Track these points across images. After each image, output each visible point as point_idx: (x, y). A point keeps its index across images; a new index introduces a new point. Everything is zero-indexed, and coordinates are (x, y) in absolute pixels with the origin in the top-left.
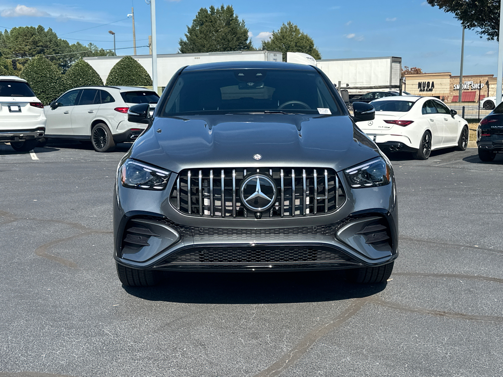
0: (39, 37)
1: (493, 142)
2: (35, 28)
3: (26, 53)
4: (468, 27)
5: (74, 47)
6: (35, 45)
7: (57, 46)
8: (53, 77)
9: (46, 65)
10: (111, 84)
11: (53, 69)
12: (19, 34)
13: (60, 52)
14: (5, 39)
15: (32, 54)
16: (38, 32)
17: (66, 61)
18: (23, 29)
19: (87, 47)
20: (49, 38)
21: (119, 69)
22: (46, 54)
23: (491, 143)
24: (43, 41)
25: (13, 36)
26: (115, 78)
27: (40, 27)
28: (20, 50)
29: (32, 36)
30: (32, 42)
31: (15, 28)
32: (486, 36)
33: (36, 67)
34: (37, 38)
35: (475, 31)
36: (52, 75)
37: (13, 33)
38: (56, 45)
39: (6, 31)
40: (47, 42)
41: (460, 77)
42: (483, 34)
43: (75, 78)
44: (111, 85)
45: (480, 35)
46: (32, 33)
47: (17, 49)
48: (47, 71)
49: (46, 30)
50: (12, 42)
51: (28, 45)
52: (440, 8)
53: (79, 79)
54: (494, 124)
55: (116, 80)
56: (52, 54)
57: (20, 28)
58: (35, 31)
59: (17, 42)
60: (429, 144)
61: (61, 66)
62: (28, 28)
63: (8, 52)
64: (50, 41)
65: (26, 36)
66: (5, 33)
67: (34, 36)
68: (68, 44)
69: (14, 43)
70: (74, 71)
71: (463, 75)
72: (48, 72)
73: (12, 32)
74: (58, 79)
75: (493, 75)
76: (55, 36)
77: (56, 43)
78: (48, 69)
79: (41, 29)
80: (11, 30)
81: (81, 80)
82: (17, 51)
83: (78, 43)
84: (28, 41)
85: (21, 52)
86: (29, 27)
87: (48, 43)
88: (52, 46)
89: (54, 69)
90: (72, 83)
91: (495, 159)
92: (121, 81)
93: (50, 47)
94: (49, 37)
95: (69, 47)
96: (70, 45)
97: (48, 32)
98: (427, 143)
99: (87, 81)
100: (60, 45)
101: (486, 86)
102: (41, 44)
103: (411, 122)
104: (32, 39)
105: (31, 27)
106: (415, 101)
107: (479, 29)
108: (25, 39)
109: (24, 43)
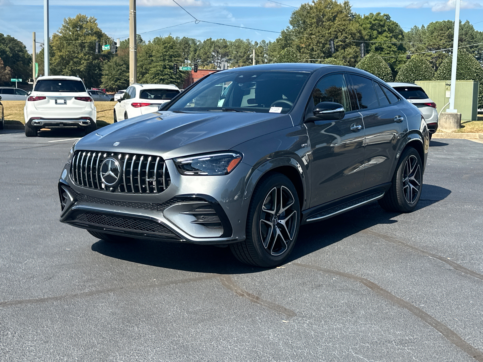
3: (440, 47)
6: (450, 39)
7: (473, 38)
8: (381, 73)
9: (376, 63)
10: (438, 78)
11: (382, 66)
12: (435, 28)
14: (421, 34)
18: (440, 23)
20: (465, 31)
21: (448, 63)
25: (429, 31)
26: (443, 72)
28: (434, 45)
29: (448, 30)
30: (448, 36)
31: (432, 23)
33: (367, 64)
36: (380, 72)
38: (471, 38)
39: (423, 26)
40: (462, 35)
43: (407, 73)
44: (438, 80)
46: (449, 27)
47: (432, 43)
48: (376, 67)
50: (428, 37)
51: (443, 39)
53: (411, 74)
55: (444, 75)
57: (437, 22)
58: (452, 25)
59: (432, 37)
62: (445, 22)
63: (423, 48)
65: (442, 30)
66: (421, 28)
67: (450, 30)
69: (430, 38)
70: (407, 67)
72: (376, 69)
73: (428, 27)
74: (385, 75)
76: (472, 28)
77: (472, 35)
78: (377, 66)
80: (428, 26)
81: (412, 75)
84: (443, 35)
86: (446, 21)
87: (464, 36)
88: (467, 39)
89: (384, 66)
90: (404, 79)
92: (448, 75)
93: (465, 40)
94: (465, 29)
97: (464, 25)
99: (418, 76)
100: (476, 37)
104: (447, 32)
105: (448, 21)
108: (441, 33)
109: (439, 37)
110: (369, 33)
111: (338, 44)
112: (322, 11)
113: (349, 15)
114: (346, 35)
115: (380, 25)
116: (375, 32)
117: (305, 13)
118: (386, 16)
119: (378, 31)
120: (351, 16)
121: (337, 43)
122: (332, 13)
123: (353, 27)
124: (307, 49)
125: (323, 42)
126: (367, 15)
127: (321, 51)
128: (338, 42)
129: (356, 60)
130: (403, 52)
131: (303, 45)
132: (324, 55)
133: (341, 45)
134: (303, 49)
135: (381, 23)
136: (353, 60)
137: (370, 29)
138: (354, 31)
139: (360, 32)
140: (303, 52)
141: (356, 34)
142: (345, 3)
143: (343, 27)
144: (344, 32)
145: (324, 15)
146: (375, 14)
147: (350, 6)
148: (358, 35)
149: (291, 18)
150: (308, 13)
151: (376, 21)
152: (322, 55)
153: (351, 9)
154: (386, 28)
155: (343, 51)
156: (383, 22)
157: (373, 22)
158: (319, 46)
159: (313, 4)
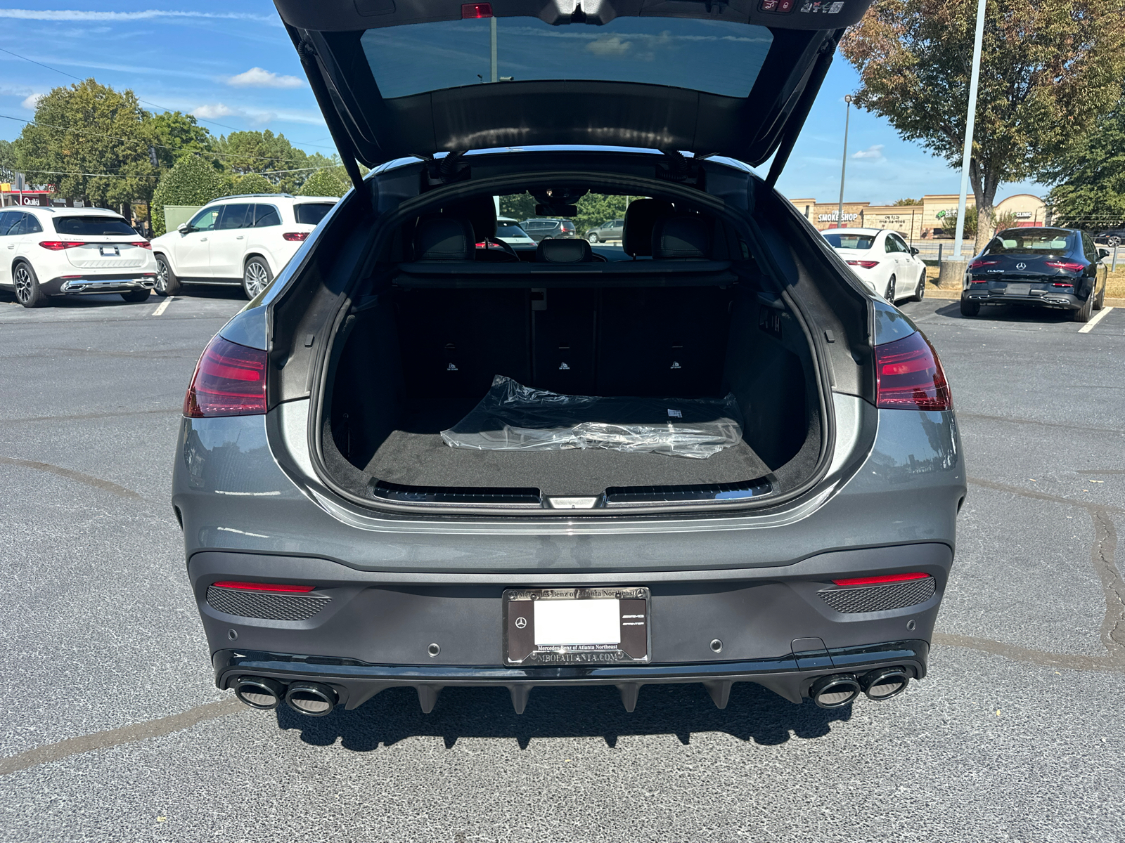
0: (268, 146)
1: (990, 291)
2: (261, 134)
4: (908, 139)
5: (313, 159)
6: (262, 156)
7: (291, 157)
12: (240, 141)
13: (295, 166)
14: (222, 148)
15: (258, 168)
16: (266, 139)
17: (302, 178)
18: (246, 135)
19: (330, 158)
20: (280, 147)
22: (276, 169)
23: (986, 292)
24: (273, 151)
25: (231, 144)
27: (267, 131)
29: (258, 144)
30: (258, 152)
31: (234, 134)
32: (931, 150)
34: (264, 147)
35: (916, 143)
37: (232, 139)
38: (289, 157)
39: (222, 137)
40: (277, 152)
41: (840, 205)
42: (928, 148)
45: (924, 149)
46: (258, 140)
47: (238, 161)
49: (276, 137)
50: (231, 151)
51: (253, 156)
52: (869, 111)
54: (993, 267)
56: (285, 169)
57: (241, 133)
58: (262, 138)
59: (238, 152)
60: (893, 291)
61: (296, 184)
62: (252, 133)
64: (282, 152)
65: (249, 144)
67: (260, 144)
68: (305, 155)
69: (234, 153)
71: (844, 202)
73: (230, 138)
75: (869, 203)
76: (288, 144)
77: (290, 154)
79: (269, 135)
80: (230, 136)
82: (238, 164)
83: (318, 154)
84: (252, 150)
85: (244, 165)
86: (254, 132)
87: (279, 154)
88: (284, 157)
91: (979, 313)
93: (281, 159)
94: (279, 145)
95: (306, 159)
96: (308, 156)
97: (278, 139)
98: (891, 291)
100: (295, 156)
101: (860, 217)
102: (269, 154)
103: (877, 263)
104: (257, 147)
105: (256, 132)
106: (875, 235)
107: (923, 141)
108: (249, 148)
109: (247, 153)
110: (169, 140)
111: (125, 153)
112: (92, 102)
113: (137, 112)
114: (136, 141)
115: (183, 130)
116: (178, 140)
117: (62, 103)
118: (190, 117)
119: (181, 138)
120: (139, 113)
121: (122, 151)
122: (109, 106)
123: (146, 131)
124: (75, 159)
125: (100, 149)
126: (161, 114)
127: (98, 161)
128: (124, 151)
129: (157, 178)
130: (220, 170)
131: (67, 152)
132: (105, 169)
133: (130, 154)
134: (68, 158)
135: (185, 128)
136: (152, 178)
137: (169, 134)
138: (147, 134)
139: (157, 138)
140: (68, 162)
141: (153, 140)
142: (127, 93)
143: (129, 128)
144: (132, 137)
145: (94, 109)
146: (173, 113)
147: (136, 97)
148: (156, 141)
149: (38, 108)
150: (68, 102)
151: (177, 124)
152: (102, 168)
153: (137, 102)
154: (192, 134)
155: (134, 164)
156: (188, 126)
157: (172, 125)
158: (94, 155)
159: (73, 90)
